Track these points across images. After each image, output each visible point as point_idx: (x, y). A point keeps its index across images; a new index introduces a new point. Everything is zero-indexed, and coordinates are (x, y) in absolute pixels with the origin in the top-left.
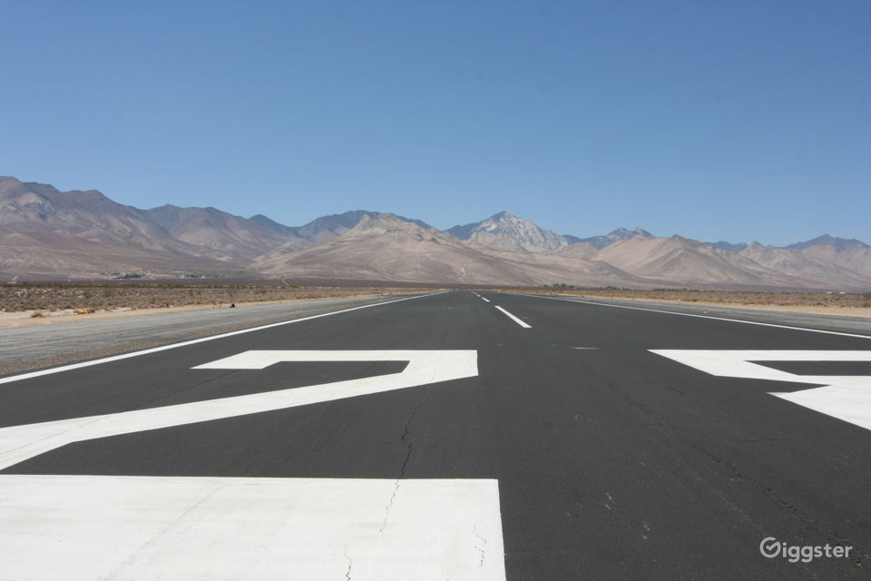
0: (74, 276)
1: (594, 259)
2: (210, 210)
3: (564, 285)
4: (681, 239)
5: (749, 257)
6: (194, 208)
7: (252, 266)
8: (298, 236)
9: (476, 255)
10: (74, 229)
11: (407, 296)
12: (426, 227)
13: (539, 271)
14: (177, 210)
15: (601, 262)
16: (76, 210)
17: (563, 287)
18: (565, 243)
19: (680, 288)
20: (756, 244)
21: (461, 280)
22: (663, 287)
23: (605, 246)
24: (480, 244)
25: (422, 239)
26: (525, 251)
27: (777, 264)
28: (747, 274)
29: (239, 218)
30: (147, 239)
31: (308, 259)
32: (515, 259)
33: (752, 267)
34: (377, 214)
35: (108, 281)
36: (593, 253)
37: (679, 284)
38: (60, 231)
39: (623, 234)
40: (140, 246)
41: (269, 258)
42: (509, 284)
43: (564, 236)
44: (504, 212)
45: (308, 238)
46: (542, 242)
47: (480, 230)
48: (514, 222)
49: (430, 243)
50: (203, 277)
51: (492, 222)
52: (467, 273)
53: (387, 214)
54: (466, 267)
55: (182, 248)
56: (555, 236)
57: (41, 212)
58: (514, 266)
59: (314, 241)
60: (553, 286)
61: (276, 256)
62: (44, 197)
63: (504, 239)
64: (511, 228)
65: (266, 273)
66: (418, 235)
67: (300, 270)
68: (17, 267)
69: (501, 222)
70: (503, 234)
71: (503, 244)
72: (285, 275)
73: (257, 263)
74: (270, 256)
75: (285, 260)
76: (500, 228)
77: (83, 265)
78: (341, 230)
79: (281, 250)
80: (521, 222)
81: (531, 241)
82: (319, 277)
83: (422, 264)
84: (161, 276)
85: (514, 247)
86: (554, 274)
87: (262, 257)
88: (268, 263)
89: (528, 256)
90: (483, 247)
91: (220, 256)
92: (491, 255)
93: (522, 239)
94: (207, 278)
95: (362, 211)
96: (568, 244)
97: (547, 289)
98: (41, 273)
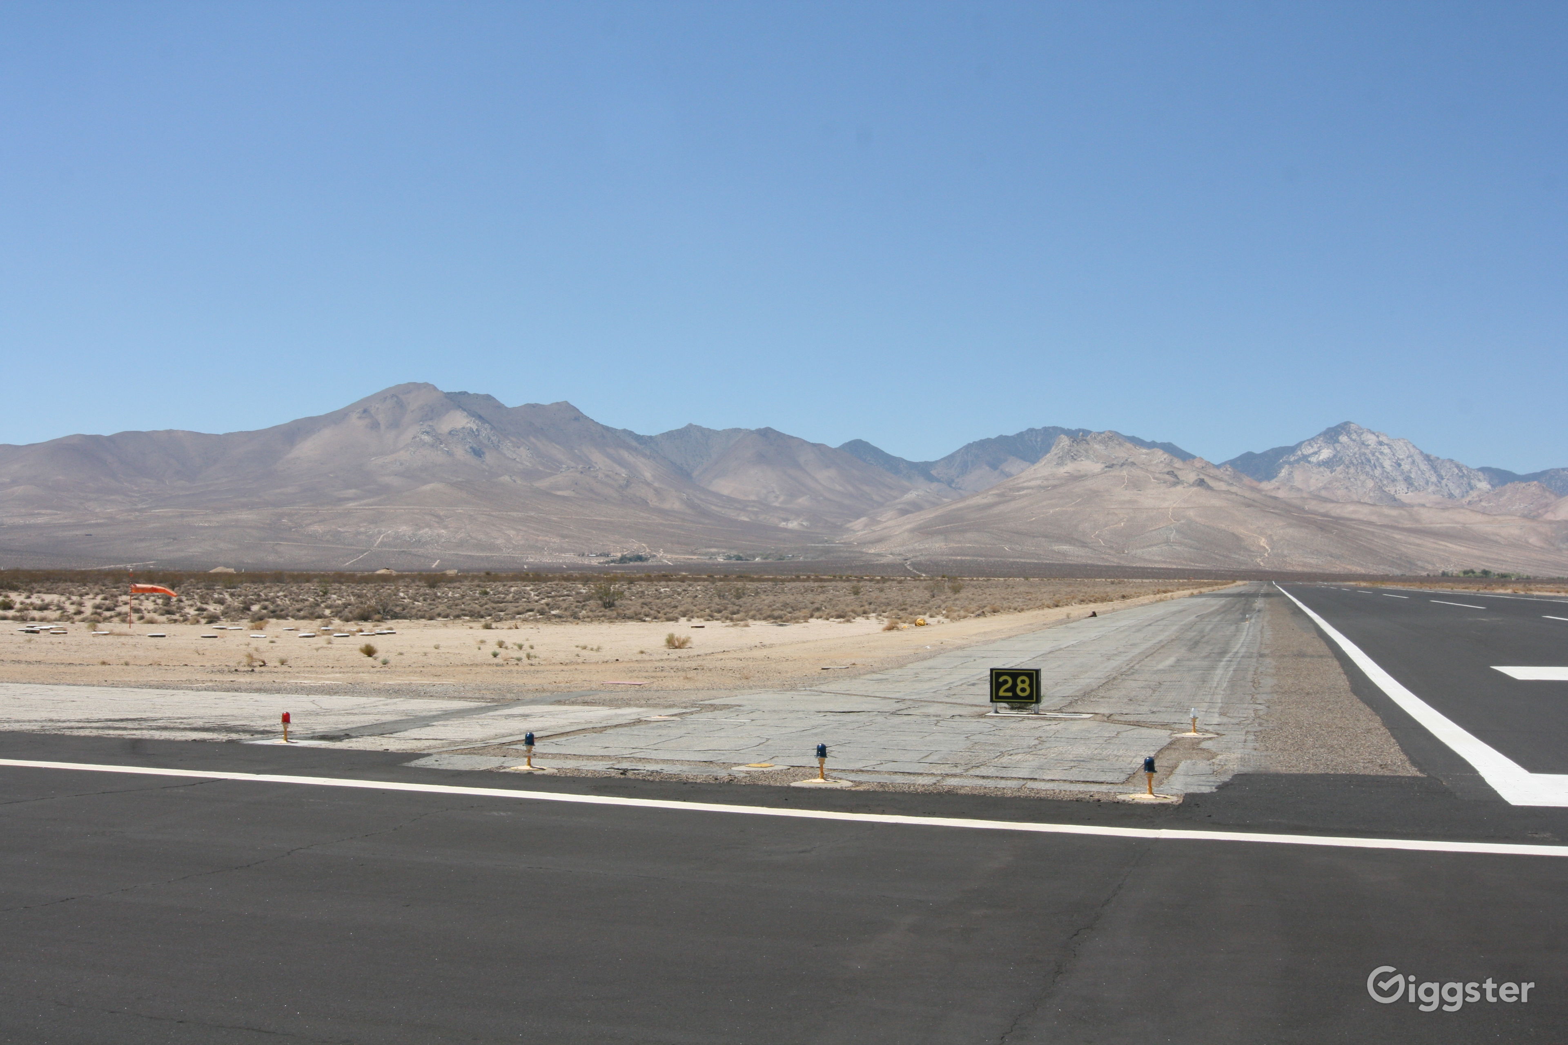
0: (532, 559)
1: (1550, 517)
2: (766, 434)
3: (1485, 573)
6: (737, 431)
7: (846, 537)
8: (931, 479)
9: (1289, 511)
10: (529, 474)
12: (1186, 457)
13: (1429, 543)
14: (707, 434)
16: (533, 439)
17: (1486, 578)
18: (1484, 485)
21: (1260, 563)
24: (1299, 490)
25: (1177, 482)
26: (1394, 502)
29: (820, 449)
30: (656, 490)
31: (953, 524)
32: (1374, 518)
34: (1086, 433)
35: (592, 568)
36: (1547, 505)
38: (506, 478)
40: (643, 503)
41: (879, 522)
42: (1361, 570)
43: (1484, 470)
44: (1347, 423)
45: (950, 483)
46: (1432, 483)
47: (1297, 461)
48: (1369, 442)
49: (1194, 489)
50: (757, 559)
51: (1323, 445)
52: (1272, 549)
53: (1103, 433)
54: (1271, 535)
55: (716, 505)
56: (1460, 470)
57: (475, 446)
58: (1373, 533)
59: (960, 488)
60: (1462, 575)
61: (891, 519)
62: (480, 417)
63: (1349, 479)
64: (1365, 454)
65: (872, 551)
66: (1168, 473)
67: (937, 545)
68: (437, 542)
69: (1341, 443)
70: (1348, 467)
71: (1347, 488)
72: (910, 555)
73: (854, 531)
74: (879, 519)
75: (908, 526)
76: (1339, 455)
77: (547, 539)
78: (1014, 466)
79: (899, 507)
80: (1386, 442)
81: (1408, 480)
82: (976, 558)
83: (1178, 531)
84: (682, 558)
85: (1371, 494)
86: (1462, 549)
87: (863, 520)
88: (875, 531)
89: (1404, 513)
90: (1305, 495)
91: (786, 520)
92: (1322, 511)
93: (1387, 478)
94: (764, 561)
95: (1054, 427)
96: (1489, 486)
97: (1446, 580)
98: (477, 554)
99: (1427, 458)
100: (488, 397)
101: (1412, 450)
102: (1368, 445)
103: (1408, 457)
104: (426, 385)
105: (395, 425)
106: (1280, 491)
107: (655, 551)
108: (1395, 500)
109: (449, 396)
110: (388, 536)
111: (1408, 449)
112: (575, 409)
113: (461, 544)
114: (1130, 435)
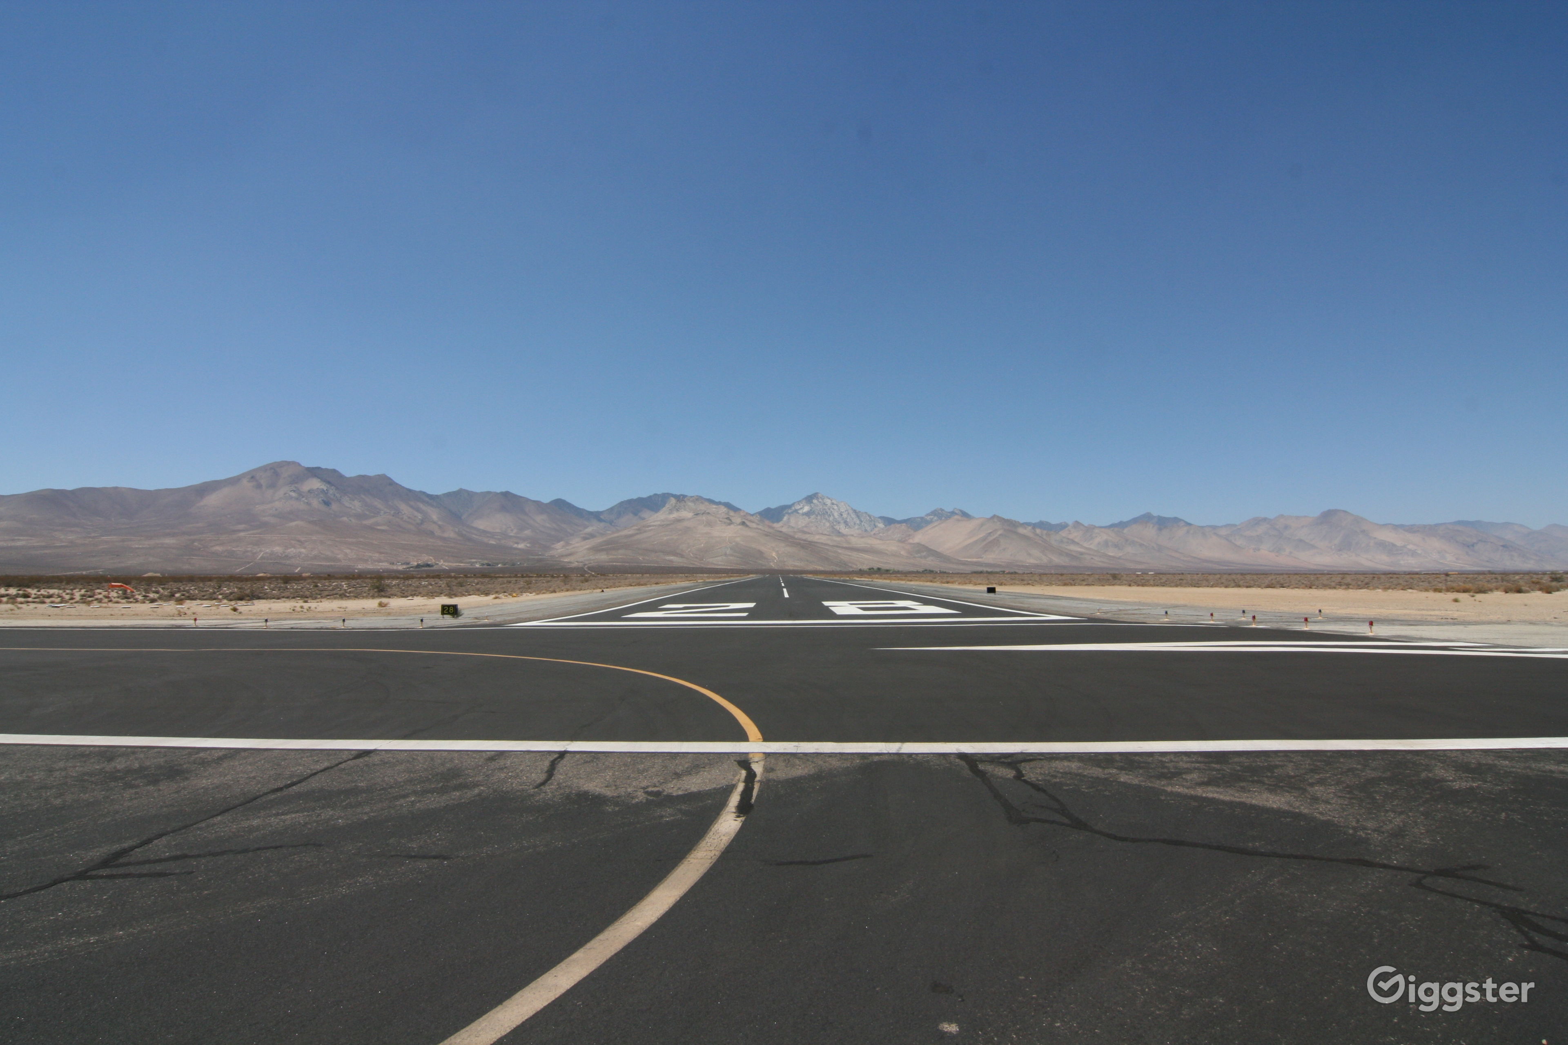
0: (361, 566)
1: (911, 541)
2: (505, 495)
3: (879, 569)
4: (1000, 519)
5: (1071, 537)
6: (489, 493)
7: (552, 553)
8: (600, 520)
9: (788, 539)
10: (359, 516)
11: (720, 582)
12: (736, 510)
13: (855, 555)
14: (471, 494)
15: (918, 544)
16: (363, 496)
17: (879, 572)
18: (881, 525)
19: (998, 570)
20: (1077, 524)
21: (773, 565)
22: (980, 569)
23: (922, 528)
24: (793, 528)
25: (731, 523)
26: (839, 534)
27: (1099, 544)
28: (1068, 555)
29: (537, 503)
30: (440, 526)
31: (610, 546)
32: (829, 542)
33: (1073, 547)
34: (685, 496)
35: (399, 572)
36: (909, 535)
37: (999, 566)
38: (345, 519)
39: (940, 515)
40: (431, 534)
41: (571, 544)
43: (881, 518)
44: (817, 494)
45: (611, 522)
47: (792, 513)
48: (827, 503)
49: (740, 527)
50: (499, 565)
51: (805, 504)
52: (778, 558)
53: (693, 497)
54: (778, 551)
55: (476, 535)
56: (870, 518)
57: (325, 499)
58: (827, 549)
59: (617, 526)
60: (868, 570)
61: (577, 543)
62: (329, 483)
63: (818, 522)
64: (825, 509)
66: (727, 518)
68: (299, 557)
69: (814, 503)
70: (817, 516)
71: (816, 526)
72: (587, 563)
73: (557, 549)
74: (571, 542)
75: (587, 547)
76: (813, 510)
77: (370, 554)
78: (646, 514)
79: (582, 536)
80: (835, 503)
81: (846, 523)
82: (624, 564)
83: (731, 549)
84: (454, 565)
85: (828, 530)
86: (870, 557)
87: (562, 543)
88: (570, 549)
89: (843, 539)
90: (795, 530)
91: (517, 543)
92: (804, 538)
93: (836, 521)
94: (504, 566)
95: (668, 493)
96: (883, 526)
97: (861, 573)
98: (326, 564)
99: (855, 511)
100: (334, 471)
101: (847, 507)
102: (827, 505)
104: (294, 463)
105: (273, 486)
106: (783, 528)
107: (438, 561)
108: (839, 533)
109: (309, 469)
110: (267, 553)
112: (390, 479)
113: (315, 558)
114: (708, 498)
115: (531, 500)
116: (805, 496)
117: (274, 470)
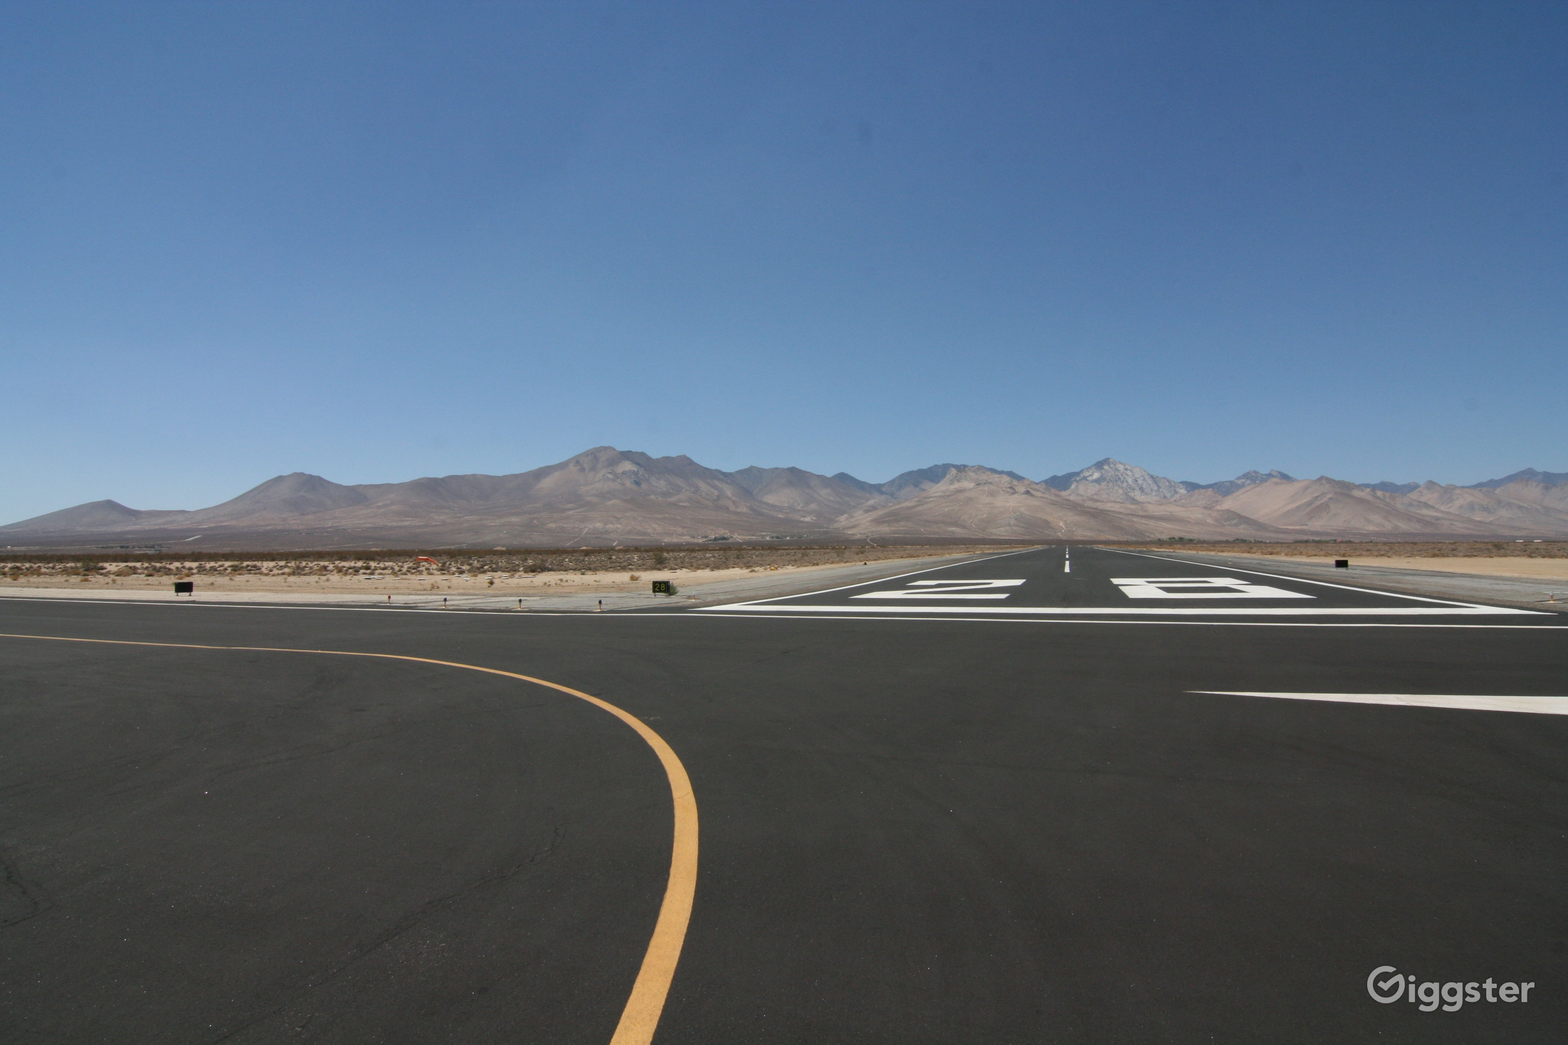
1: (1218, 507)
2: (793, 470)
3: (1181, 539)
4: (1329, 481)
5: (1423, 499)
6: (777, 469)
7: (836, 525)
8: (882, 493)
9: (1076, 507)
10: (665, 494)
11: (998, 554)
12: (1019, 478)
13: (1152, 523)
14: (760, 471)
15: (1228, 511)
16: (667, 476)
17: (1181, 541)
18: (1183, 491)
19: (1328, 538)
20: (1431, 485)
21: (1060, 535)
22: (1305, 538)
23: (1232, 492)
24: (1082, 496)
25: (1015, 492)
26: (1134, 501)
27: (1461, 507)
28: (1418, 520)
29: (821, 477)
30: (733, 502)
31: (893, 517)
32: (1122, 510)
33: (1425, 511)
34: (965, 466)
35: (699, 544)
36: (1217, 501)
37: (1328, 534)
38: (653, 497)
39: (1254, 478)
40: (727, 509)
41: (854, 517)
42: (1116, 539)
43: (1183, 483)
44: (1108, 459)
45: (892, 495)
46: (1155, 490)
47: (1081, 480)
48: (1120, 469)
49: (1024, 496)
50: (788, 538)
51: (1095, 470)
52: (1067, 527)
53: (975, 466)
54: (1066, 521)
55: (767, 510)
56: (1170, 483)
57: (636, 479)
58: (1121, 519)
59: (897, 498)
61: (860, 515)
62: (638, 464)
63: (1109, 489)
64: (1117, 475)
65: (850, 532)
66: (1010, 488)
67: (885, 529)
68: (616, 532)
69: (1105, 470)
70: (1108, 483)
71: (1108, 494)
72: (870, 534)
73: (841, 522)
74: (854, 515)
75: (869, 519)
76: (1104, 476)
77: (675, 529)
78: (926, 485)
79: (864, 508)
81: (1142, 489)
82: (906, 535)
83: (1016, 519)
84: (747, 538)
85: (1121, 497)
86: (1171, 526)
87: (845, 516)
88: (851, 522)
89: (1138, 506)
90: (1085, 498)
91: (804, 517)
92: (1094, 506)
93: (1130, 488)
94: (792, 539)
95: (948, 464)
96: (1185, 492)
97: (1160, 543)
98: (637, 538)
99: (1152, 477)
100: (643, 454)
101: (1143, 473)
102: (1119, 470)
103: (1141, 476)
104: (609, 448)
105: (593, 469)
106: (1071, 496)
107: (733, 535)
108: (1134, 500)
109: (622, 453)
110: (590, 529)
111: (1141, 472)
112: (689, 459)
113: (629, 532)
114: (990, 467)
115: (816, 475)
116: (1094, 462)
117: (594, 455)
